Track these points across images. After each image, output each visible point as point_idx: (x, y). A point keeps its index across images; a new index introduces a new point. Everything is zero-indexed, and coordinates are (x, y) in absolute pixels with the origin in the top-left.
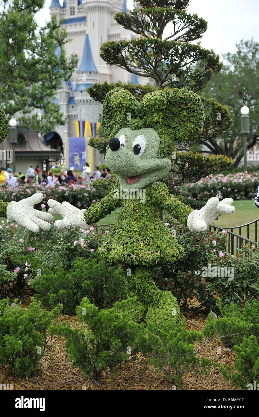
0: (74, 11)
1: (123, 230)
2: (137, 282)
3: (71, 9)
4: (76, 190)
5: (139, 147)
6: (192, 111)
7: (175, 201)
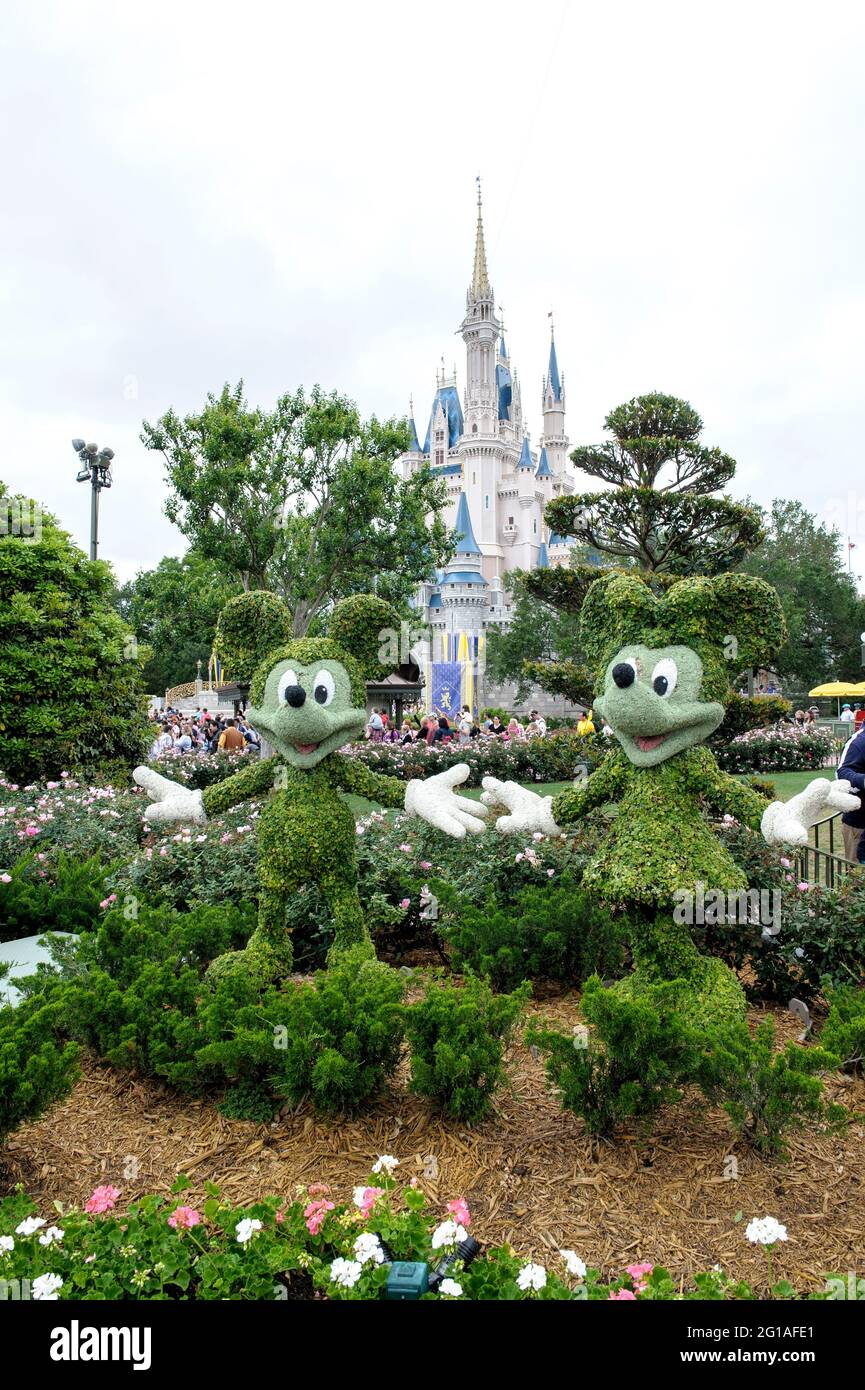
0: (442, 457)
1: (634, 839)
2: (662, 941)
3: (438, 453)
4: (457, 754)
5: (664, 681)
6: (762, 614)
7: (734, 784)
